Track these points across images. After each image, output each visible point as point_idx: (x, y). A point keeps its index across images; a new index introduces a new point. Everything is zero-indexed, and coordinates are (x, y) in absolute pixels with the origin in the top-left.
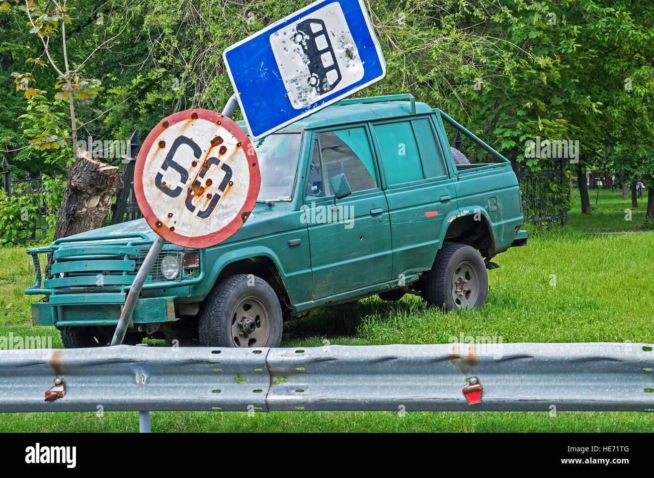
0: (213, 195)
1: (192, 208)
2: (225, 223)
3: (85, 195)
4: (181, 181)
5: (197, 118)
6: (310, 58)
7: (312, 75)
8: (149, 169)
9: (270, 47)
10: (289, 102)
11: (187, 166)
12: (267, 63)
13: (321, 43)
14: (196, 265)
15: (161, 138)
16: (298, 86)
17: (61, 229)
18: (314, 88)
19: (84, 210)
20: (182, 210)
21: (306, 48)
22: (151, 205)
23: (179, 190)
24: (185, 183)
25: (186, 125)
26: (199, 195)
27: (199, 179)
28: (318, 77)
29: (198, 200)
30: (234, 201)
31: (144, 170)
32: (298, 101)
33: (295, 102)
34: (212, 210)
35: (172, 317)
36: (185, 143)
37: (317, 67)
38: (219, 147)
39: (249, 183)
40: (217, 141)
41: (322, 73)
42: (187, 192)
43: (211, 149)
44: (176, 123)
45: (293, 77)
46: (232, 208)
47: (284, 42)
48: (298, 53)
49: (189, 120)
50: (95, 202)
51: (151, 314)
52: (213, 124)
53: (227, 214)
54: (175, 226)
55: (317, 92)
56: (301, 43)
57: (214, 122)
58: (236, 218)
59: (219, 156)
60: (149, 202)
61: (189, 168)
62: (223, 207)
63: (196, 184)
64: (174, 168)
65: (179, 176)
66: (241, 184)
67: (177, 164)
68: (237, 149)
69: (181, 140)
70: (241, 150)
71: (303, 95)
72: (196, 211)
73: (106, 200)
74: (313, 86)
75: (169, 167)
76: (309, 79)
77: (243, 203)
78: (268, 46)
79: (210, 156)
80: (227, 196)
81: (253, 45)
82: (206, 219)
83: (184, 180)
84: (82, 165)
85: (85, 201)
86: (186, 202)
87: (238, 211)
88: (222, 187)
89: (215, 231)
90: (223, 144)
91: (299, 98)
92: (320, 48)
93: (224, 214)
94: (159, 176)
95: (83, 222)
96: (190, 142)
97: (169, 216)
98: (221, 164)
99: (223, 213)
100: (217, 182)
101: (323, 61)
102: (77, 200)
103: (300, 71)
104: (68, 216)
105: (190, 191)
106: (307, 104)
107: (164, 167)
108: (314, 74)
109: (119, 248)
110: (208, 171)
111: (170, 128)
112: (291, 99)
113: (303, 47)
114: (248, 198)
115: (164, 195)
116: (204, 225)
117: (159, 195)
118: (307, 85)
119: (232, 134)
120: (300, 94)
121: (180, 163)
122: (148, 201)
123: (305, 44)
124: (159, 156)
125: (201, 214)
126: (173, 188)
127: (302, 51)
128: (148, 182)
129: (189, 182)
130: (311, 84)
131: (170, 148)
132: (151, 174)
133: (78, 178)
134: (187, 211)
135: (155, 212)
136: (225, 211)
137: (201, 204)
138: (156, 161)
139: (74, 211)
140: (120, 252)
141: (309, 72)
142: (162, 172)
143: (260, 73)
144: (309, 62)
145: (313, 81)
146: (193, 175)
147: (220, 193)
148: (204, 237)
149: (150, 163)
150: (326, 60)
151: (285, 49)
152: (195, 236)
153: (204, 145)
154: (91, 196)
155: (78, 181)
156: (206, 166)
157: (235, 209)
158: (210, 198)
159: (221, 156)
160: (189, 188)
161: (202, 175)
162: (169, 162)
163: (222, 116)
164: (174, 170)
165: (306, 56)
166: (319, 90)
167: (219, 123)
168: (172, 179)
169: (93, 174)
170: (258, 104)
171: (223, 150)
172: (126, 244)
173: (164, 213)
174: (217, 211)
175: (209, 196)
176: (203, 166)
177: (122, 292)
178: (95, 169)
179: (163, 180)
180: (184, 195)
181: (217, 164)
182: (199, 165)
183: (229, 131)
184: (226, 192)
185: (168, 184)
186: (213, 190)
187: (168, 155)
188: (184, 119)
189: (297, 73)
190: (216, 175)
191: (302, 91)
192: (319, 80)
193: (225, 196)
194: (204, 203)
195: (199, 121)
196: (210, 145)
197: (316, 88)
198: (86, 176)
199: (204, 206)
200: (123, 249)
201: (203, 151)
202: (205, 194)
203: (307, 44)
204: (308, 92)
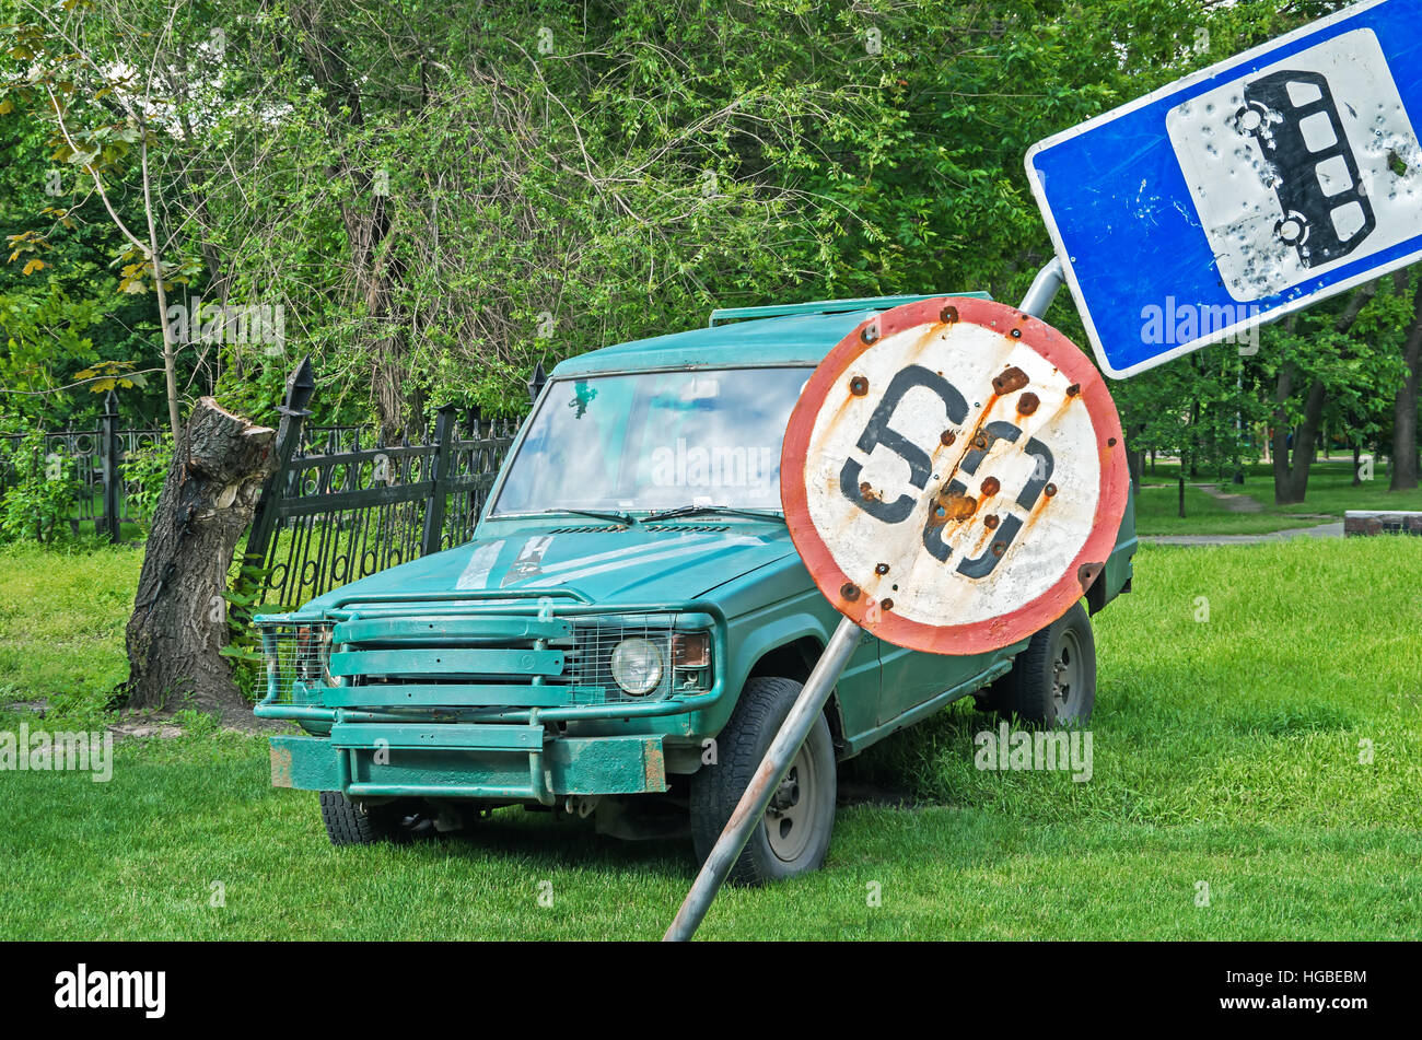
0: (1002, 517)
1: (942, 553)
2: (1035, 589)
3: (215, 484)
4: (911, 482)
5: (955, 319)
6: (1283, 171)
7: (1286, 213)
8: (822, 450)
9: (1167, 142)
10: (1221, 283)
11: (928, 442)
12: (1158, 184)
13: (1316, 133)
14: (704, 663)
15: (857, 368)
16: (1245, 243)
17: (161, 549)
18: (1293, 249)
19: (212, 513)
20: (915, 555)
21: (1272, 145)
22: (829, 543)
23: (906, 504)
24: (922, 487)
25: (927, 338)
26: (961, 519)
27: (962, 477)
28: (1304, 220)
29: (960, 530)
30: (1057, 536)
31: (810, 453)
32: (1244, 281)
33: (1236, 283)
34: (999, 556)
35: (657, 783)
36: (922, 384)
37: (1304, 195)
38: (1016, 396)
39: (1098, 490)
40: (1010, 380)
41: (1318, 211)
42: (926, 512)
43: (993, 400)
44: (897, 332)
45: (1232, 217)
46: (1055, 552)
47: (1206, 129)
48: (1247, 157)
49: (932, 325)
50: (229, 497)
51: (603, 776)
52: (1000, 338)
53: (1039, 567)
54: (894, 596)
55: (1302, 258)
56: (1255, 133)
57: (1002, 332)
58: (1063, 579)
59: (1019, 418)
60: (823, 534)
61: (934, 449)
62: (1028, 551)
63: (954, 488)
64: (893, 448)
65: (905, 467)
66: (1077, 492)
67: (901, 437)
68: (1067, 403)
69: (913, 376)
70: (1078, 404)
71: (1259, 265)
72: (955, 560)
73: (249, 492)
74: (1289, 243)
75: (879, 446)
76: (1278, 226)
77: (1083, 540)
78: (1159, 138)
79: (992, 418)
80: (1039, 522)
81: (1117, 137)
82: (982, 580)
83: (919, 480)
84: (210, 424)
85: (214, 495)
86: (925, 534)
87: (1069, 560)
88: (1026, 499)
89: (1006, 612)
90: (1027, 389)
91: (1246, 273)
92: (1313, 147)
93: (1032, 568)
94: (852, 468)
95: (207, 536)
96: (936, 382)
97: (878, 571)
98: (1023, 440)
99: (1027, 565)
100: (1012, 487)
101: (1320, 178)
102: (198, 494)
103: (1251, 205)
104: (177, 525)
105: (934, 507)
106: (1269, 288)
107: (865, 444)
108: (1293, 214)
109: (523, 623)
110: (988, 457)
111: (879, 345)
112: (1226, 277)
113: (1263, 142)
114: (1095, 527)
115: (865, 517)
116: (976, 596)
117: (852, 517)
118: (1271, 242)
119: (1052, 361)
120: (1250, 263)
121: (910, 435)
122: (819, 530)
123: (1268, 135)
124: (850, 416)
125: (966, 567)
126: (890, 499)
127: (1258, 154)
128: (823, 483)
129: (932, 484)
130: (1282, 239)
131: (881, 397)
132: (829, 462)
133: (204, 449)
134: (926, 559)
135: (839, 559)
136: (1034, 560)
137: (967, 540)
138: (841, 428)
139: (192, 514)
140: (525, 632)
141: (1278, 207)
142: (859, 457)
143: (1134, 207)
144: (1279, 182)
145: (1291, 230)
146: (944, 464)
147: (1021, 514)
148: (975, 627)
149: (827, 434)
150: (1331, 177)
151: (1209, 147)
152: (951, 624)
153: (975, 390)
154: (225, 484)
155: (203, 455)
156: (981, 444)
157: (1061, 555)
158: (993, 528)
159: (1023, 419)
160: (932, 501)
161: (971, 466)
162: (878, 432)
163: (1025, 317)
164: (892, 452)
165: (1271, 168)
166: (1306, 253)
167: (1015, 335)
168: (887, 475)
169: (233, 442)
170: (1126, 288)
171: (1029, 405)
172: (535, 614)
173: (865, 563)
174: (1013, 559)
175: (990, 521)
176: (972, 443)
177: (533, 722)
178: (238, 432)
179: (862, 478)
180: (919, 516)
181: (1014, 439)
182: (961, 442)
183: (1045, 355)
184: (1038, 512)
185: (875, 490)
186: (1003, 505)
187: (875, 414)
188: (919, 323)
189: (1243, 209)
190: (1010, 467)
191: (1254, 259)
192: (1307, 228)
193: (1033, 522)
194: (978, 540)
195: (961, 328)
196: (991, 391)
197: (1300, 249)
198: (219, 446)
199: (978, 546)
200: (532, 624)
201: (971, 403)
202: (981, 514)
203: (1275, 137)
204: (1273, 259)
